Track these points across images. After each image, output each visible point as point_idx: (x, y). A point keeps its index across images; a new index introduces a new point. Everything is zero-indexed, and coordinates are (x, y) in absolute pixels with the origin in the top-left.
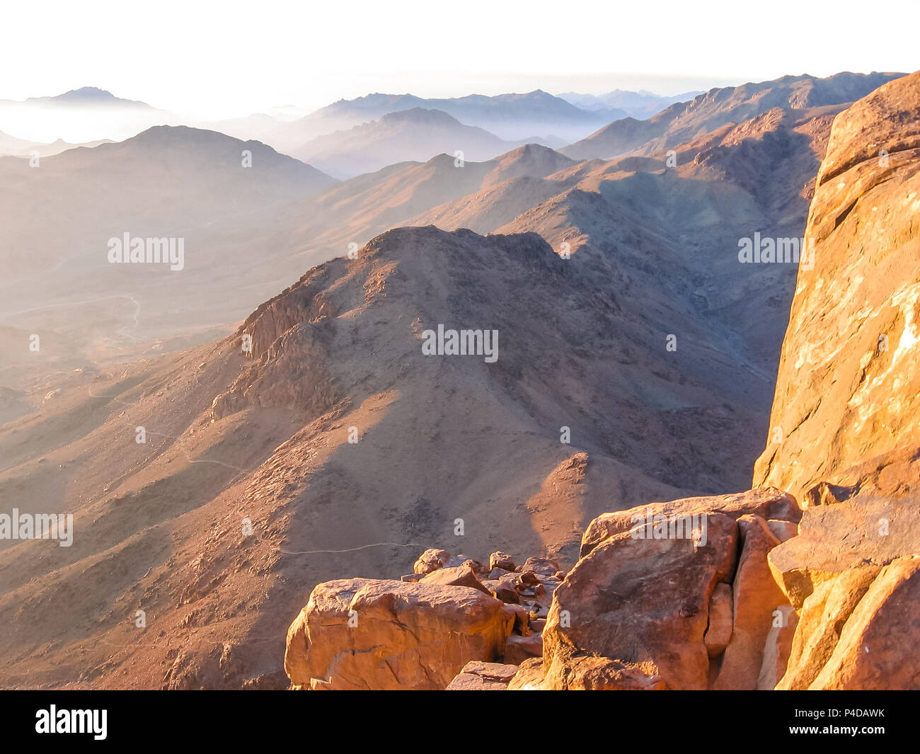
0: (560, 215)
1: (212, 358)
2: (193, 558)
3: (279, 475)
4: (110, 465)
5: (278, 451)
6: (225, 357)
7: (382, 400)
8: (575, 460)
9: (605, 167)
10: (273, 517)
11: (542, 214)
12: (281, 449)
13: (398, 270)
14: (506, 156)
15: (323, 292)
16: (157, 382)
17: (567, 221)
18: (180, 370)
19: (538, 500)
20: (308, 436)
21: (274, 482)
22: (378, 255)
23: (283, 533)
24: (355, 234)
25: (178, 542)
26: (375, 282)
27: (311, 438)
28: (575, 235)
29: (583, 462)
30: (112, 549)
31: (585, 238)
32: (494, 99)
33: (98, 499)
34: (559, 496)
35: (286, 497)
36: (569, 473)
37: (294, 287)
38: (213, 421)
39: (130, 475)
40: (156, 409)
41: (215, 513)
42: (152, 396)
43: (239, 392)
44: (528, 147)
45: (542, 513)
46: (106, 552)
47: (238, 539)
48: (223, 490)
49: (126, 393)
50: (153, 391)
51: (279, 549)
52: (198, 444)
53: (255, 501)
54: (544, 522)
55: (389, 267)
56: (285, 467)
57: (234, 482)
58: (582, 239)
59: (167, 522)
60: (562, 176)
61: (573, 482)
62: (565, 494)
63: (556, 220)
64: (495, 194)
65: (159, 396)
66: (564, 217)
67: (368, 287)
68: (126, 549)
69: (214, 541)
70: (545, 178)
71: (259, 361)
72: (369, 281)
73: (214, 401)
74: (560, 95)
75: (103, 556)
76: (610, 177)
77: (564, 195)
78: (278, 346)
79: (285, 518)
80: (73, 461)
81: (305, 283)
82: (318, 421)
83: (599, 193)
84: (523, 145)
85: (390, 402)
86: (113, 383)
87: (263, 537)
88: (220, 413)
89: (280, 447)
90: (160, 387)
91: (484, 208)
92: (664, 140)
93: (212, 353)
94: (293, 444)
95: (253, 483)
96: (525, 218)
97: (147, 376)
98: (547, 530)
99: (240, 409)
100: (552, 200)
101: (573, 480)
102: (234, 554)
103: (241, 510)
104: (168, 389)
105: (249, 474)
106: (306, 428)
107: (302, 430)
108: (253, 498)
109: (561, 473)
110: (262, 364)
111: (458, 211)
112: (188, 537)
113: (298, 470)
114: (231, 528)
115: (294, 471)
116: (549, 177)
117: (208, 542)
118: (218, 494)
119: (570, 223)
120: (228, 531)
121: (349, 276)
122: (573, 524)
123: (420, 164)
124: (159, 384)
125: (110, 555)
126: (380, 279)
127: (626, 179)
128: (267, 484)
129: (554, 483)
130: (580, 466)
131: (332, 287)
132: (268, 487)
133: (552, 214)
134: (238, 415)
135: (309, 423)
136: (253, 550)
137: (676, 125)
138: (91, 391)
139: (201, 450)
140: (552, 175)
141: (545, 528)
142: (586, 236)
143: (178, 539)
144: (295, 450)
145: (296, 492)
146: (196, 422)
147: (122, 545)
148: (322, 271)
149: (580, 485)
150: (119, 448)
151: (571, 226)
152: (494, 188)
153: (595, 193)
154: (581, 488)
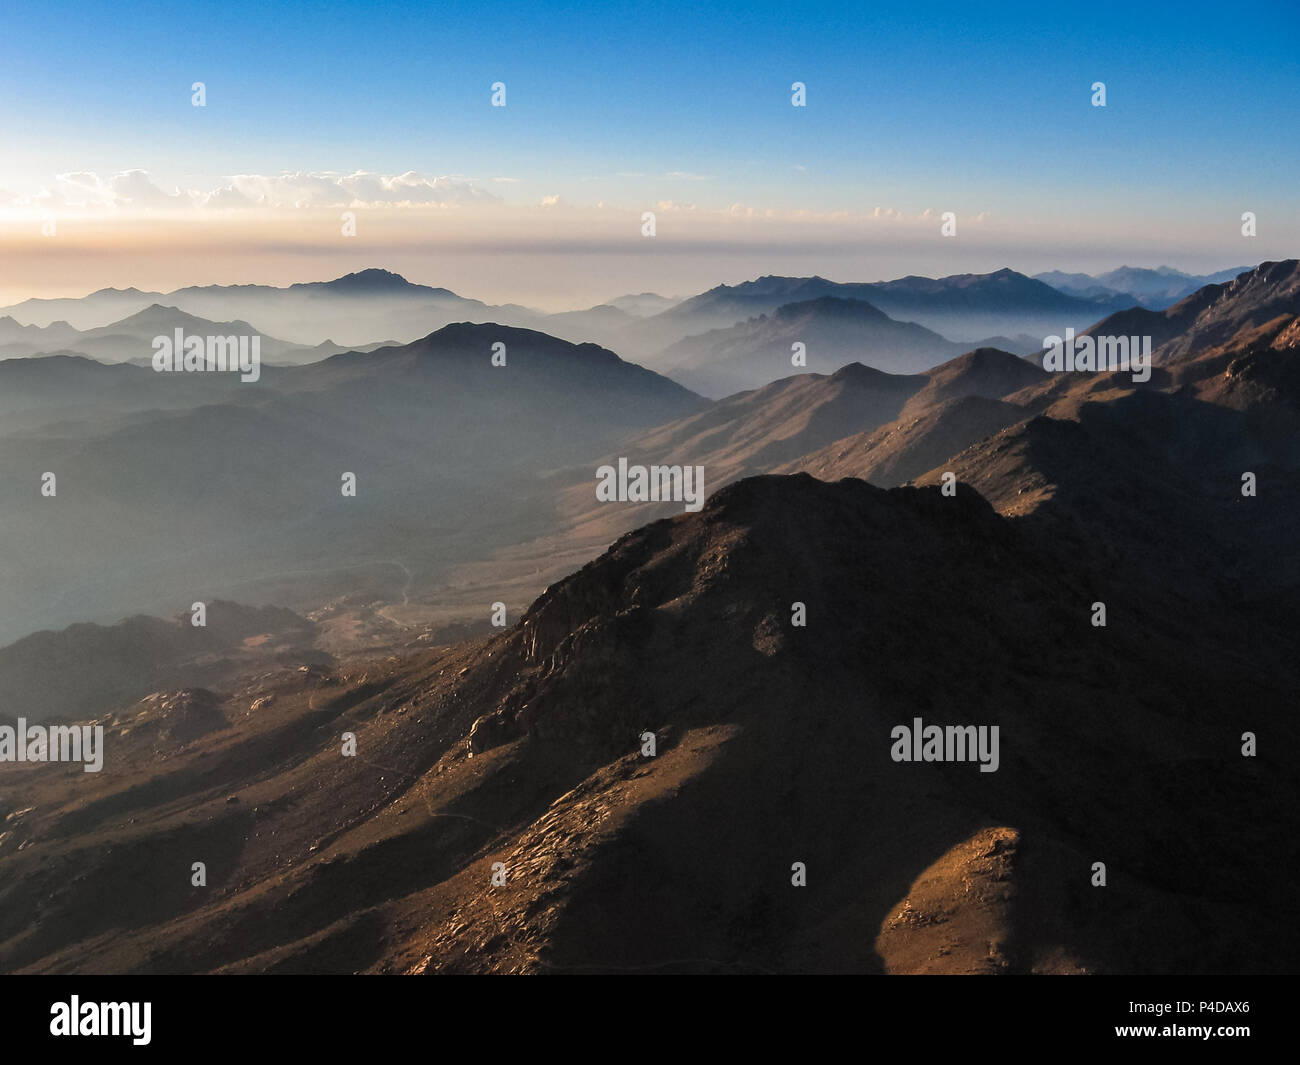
0: (1015, 455)
1: (479, 661)
2: (416, 962)
3: (552, 843)
4: (323, 813)
5: (557, 805)
6: (496, 662)
7: (713, 735)
8: (998, 843)
9: (1094, 381)
10: (534, 908)
11: (989, 453)
12: (562, 802)
13: (748, 539)
14: (948, 366)
15: (638, 571)
16: (402, 693)
17: (1025, 464)
18: (435, 676)
19: (937, 905)
20: (601, 785)
21: (543, 854)
22: (720, 517)
23: (545, 935)
24: (722, 479)
25: (400, 936)
26: (715, 557)
27: (606, 788)
28: (1038, 485)
29: (1010, 847)
30: (307, 940)
31: (1052, 491)
32: (941, 282)
33: (300, 861)
34: (970, 899)
35: (557, 879)
36: (988, 864)
37: (599, 560)
38: (470, 755)
39: (348, 829)
40: (395, 733)
41: (457, 894)
42: (392, 713)
43: (508, 715)
44: (980, 352)
45: (942, 925)
46: (299, 943)
47: (482, 938)
48: (474, 860)
49: (358, 707)
50: (396, 706)
51: (536, 958)
52: (446, 789)
53: (513, 882)
54: (944, 941)
55: (735, 536)
56: (560, 832)
57: (490, 849)
58: (1046, 492)
59: (388, 903)
60: (1029, 396)
61: (994, 879)
62: (979, 897)
63: (1008, 463)
64: (925, 422)
65: (402, 714)
66: (1020, 459)
67: (704, 564)
68: (326, 941)
69: (449, 938)
70: (1003, 400)
71: (540, 669)
72: (707, 556)
73: (474, 726)
74: (1039, 275)
75: (294, 949)
76: (1096, 397)
77: (1023, 424)
78: (566, 650)
79: (550, 911)
80: (274, 803)
81: (614, 555)
82: (618, 764)
83: (1078, 421)
84: (972, 350)
85: (723, 740)
86: (343, 692)
87: (517, 940)
88: (480, 745)
89: (561, 799)
90: (405, 700)
91: (908, 443)
92: (1189, 340)
93: (480, 653)
94: (578, 798)
95: (516, 853)
96: (963, 458)
97: (389, 682)
98: (948, 953)
99: (508, 741)
100: (1004, 432)
101: (994, 876)
102: (473, 961)
103: (492, 893)
104: (415, 704)
105: (513, 838)
106: (601, 772)
107: (595, 776)
108: (510, 877)
109: (975, 862)
110: (544, 673)
111: (872, 446)
112: (415, 929)
113: (578, 838)
114: (474, 921)
115: (572, 840)
116: (1009, 398)
117: (439, 940)
118: (466, 866)
119: (1030, 467)
120: (470, 925)
121: (676, 547)
122: (989, 947)
123: (823, 377)
124: (406, 695)
125: (303, 947)
126: (720, 551)
127: (1121, 400)
128: (533, 856)
129: (964, 879)
130: (1006, 853)
131: (651, 564)
132: (533, 861)
133: (1003, 453)
134: (504, 749)
135: (605, 766)
136: (500, 958)
137: (1208, 317)
138: (312, 701)
139: (447, 798)
140: (1014, 394)
141: (945, 950)
142: (1053, 487)
143: (400, 932)
144: (580, 805)
145: (570, 874)
146: (449, 755)
147: (321, 935)
148: (639, 539)
149: (1004, 884)
150: (338, 788)
151: (1032, 471)
152: (926, 413)
153: (1072, 422)
154: (1004, 889)
